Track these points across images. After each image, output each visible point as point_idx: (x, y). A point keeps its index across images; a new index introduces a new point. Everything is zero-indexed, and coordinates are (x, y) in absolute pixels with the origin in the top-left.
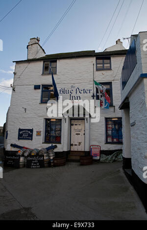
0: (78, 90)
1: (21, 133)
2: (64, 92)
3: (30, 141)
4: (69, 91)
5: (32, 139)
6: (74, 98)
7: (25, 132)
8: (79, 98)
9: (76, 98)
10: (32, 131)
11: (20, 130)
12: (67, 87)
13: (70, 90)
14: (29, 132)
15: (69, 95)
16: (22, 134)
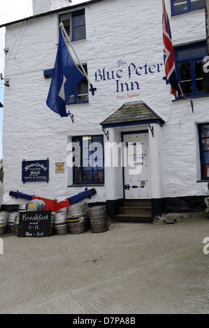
0: (132, 68)
1: (26, 168)
2: (103, 76)
3: (45, 183)
4: (115, 74)
5: (47, 180)
6: (125, 86)
7: (35, 167)
8: (135, 87)
9: (130, 87)
10: (46, 163)
11: (25, 163)
12: (110, 66)
13: (115, 70)
14: (42, 166)
15: (114, 81)
16: (29, 171)
